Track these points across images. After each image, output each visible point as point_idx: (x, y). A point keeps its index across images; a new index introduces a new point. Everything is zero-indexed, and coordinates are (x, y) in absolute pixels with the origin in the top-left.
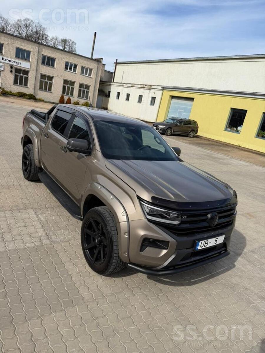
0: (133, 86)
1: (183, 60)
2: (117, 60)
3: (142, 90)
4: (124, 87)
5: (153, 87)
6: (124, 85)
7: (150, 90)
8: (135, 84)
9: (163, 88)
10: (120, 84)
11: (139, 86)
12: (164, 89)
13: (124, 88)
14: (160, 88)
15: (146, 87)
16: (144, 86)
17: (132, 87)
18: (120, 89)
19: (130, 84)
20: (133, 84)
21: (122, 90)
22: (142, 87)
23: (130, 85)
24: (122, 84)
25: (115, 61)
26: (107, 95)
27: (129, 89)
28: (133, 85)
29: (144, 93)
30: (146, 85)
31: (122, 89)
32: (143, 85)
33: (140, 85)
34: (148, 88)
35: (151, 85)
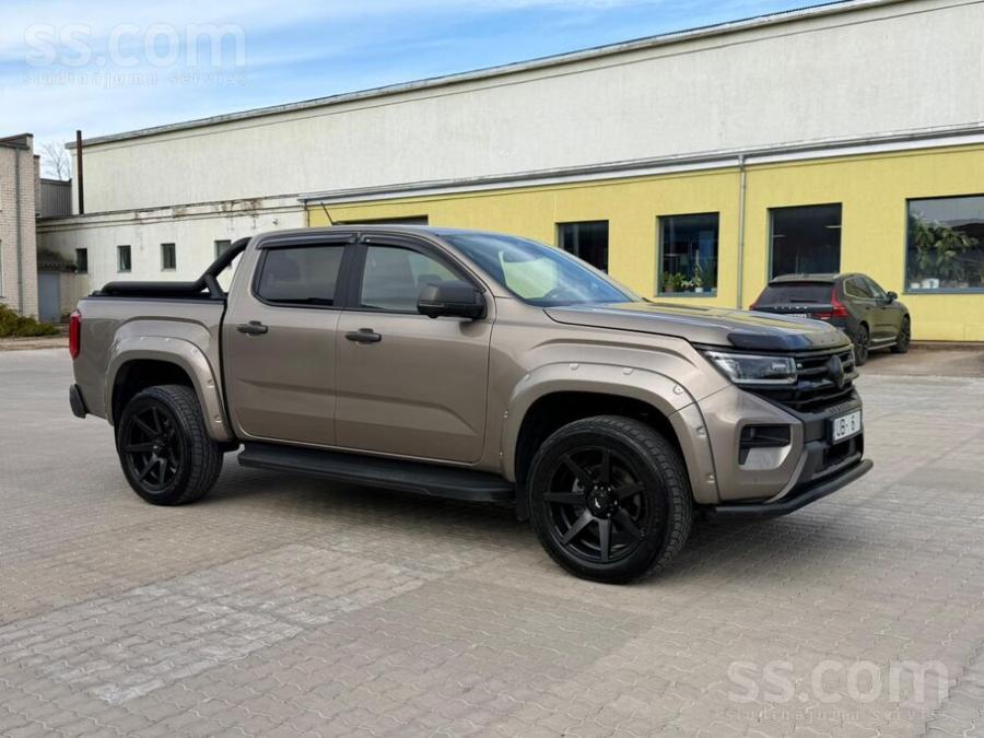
0: (180, 213)
1: (339, 99)
2: (79, 133)
3: (224, 222)
4: (145, 221)
5: (266, 204)
6: (143, 215)
7: (253, 215)
8: (188, 206)
9: (306, 201)
10: (122, 217)
11: (208, 209)
12: (309, 203)
13: (145, 226)
14: (293, 202)
15: (237, 207)
16: (229, 205)
17: (174, 217)
18: (126, 235)
19: (128, 211)
20: (178, 206)
21: (139, 235)
22: (221, 210)
23: (170, 212)
24: (132, 216)
25: (75, 139)
26: (75, 263)
27: (166, 225)
28: (180, 210)
29: (232, 229)
30: (233, 202)
31: (137, 234)
32: (223, 202)
33: (211, 203)
34: (246, 210)
35: (254, 200)
